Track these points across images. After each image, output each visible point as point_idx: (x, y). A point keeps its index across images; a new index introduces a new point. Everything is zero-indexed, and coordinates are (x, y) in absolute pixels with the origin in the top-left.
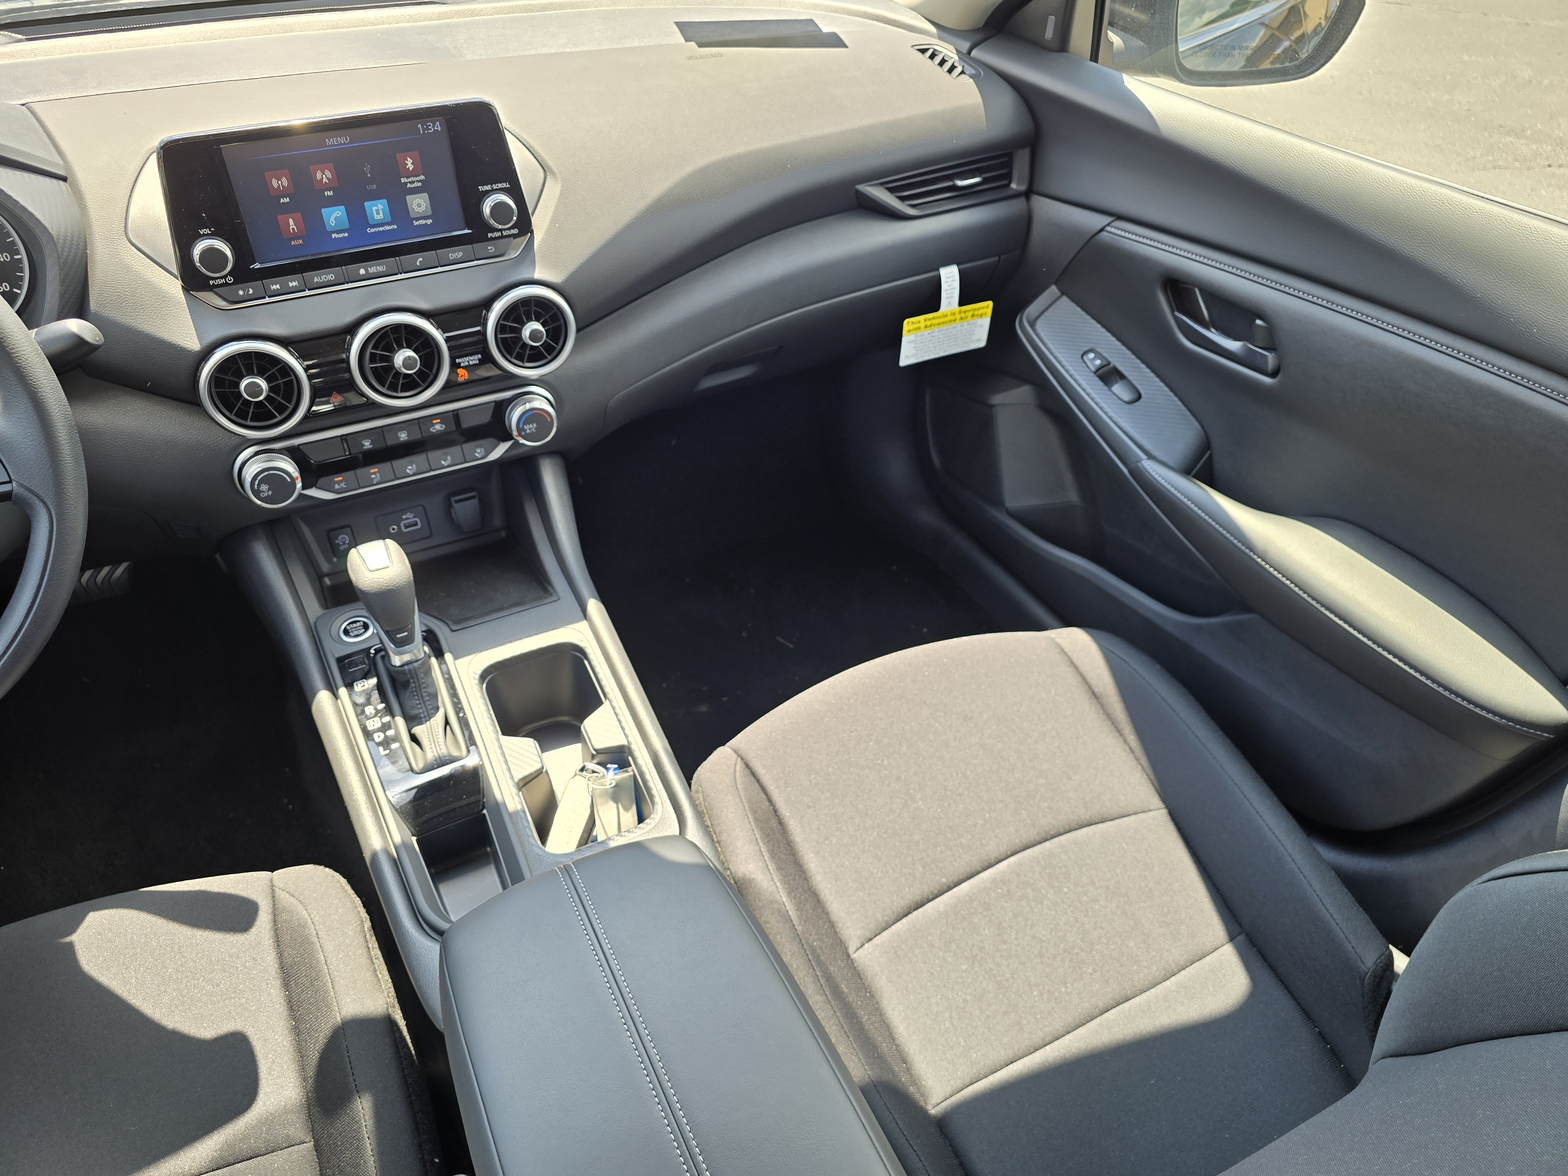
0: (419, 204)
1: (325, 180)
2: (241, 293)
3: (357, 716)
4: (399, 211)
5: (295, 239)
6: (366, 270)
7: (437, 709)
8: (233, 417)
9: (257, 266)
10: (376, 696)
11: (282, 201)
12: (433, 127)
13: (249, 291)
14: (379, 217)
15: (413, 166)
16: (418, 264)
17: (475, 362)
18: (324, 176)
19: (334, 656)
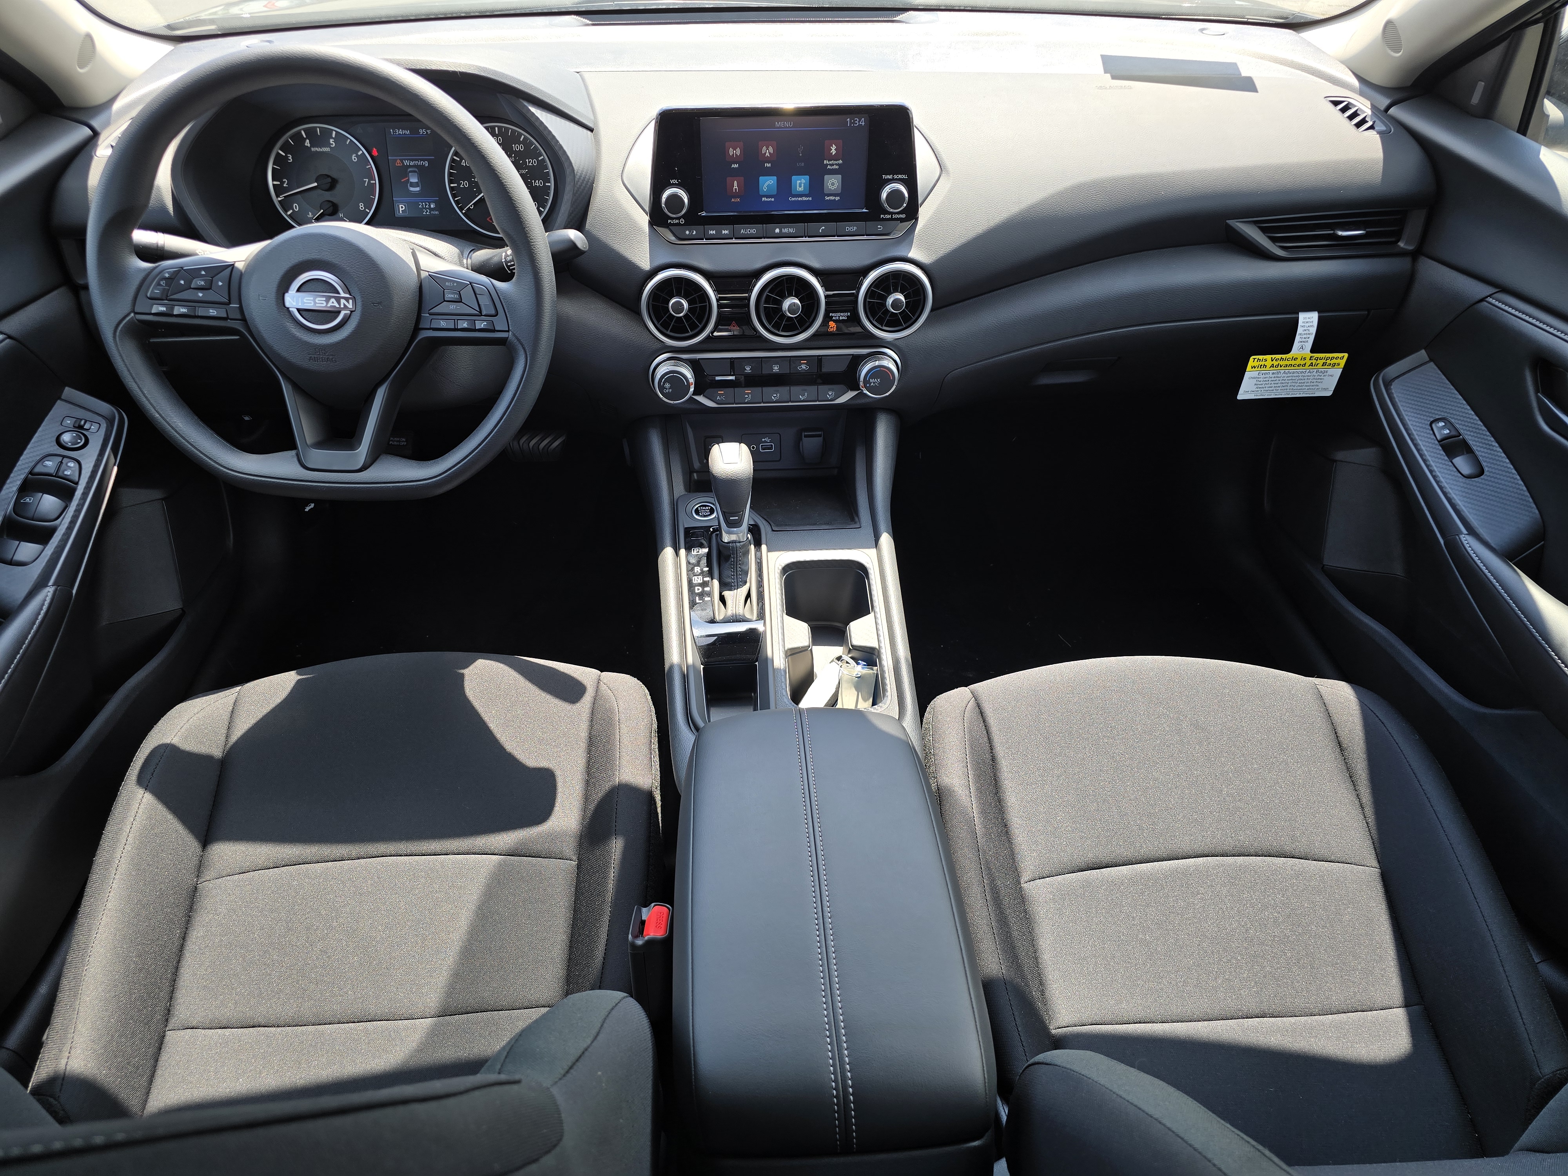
0: (833, 183)
1: (767, 154)
2: (687, 232)
3: (688, 571)
4: (817, 186)
5: (735, 197)
6: (781, 230)
7: (745, 582)
8: (659, 326)
9: (704, 214)
10: (704, 561)
11: (733, 166)
12: (859, 122)
13: (693, 232)
14: (800, 189)
15: (835, 152)
16: (820, 231)
17: (843, 318)
18: (767, 151)
19: (684, 526)
